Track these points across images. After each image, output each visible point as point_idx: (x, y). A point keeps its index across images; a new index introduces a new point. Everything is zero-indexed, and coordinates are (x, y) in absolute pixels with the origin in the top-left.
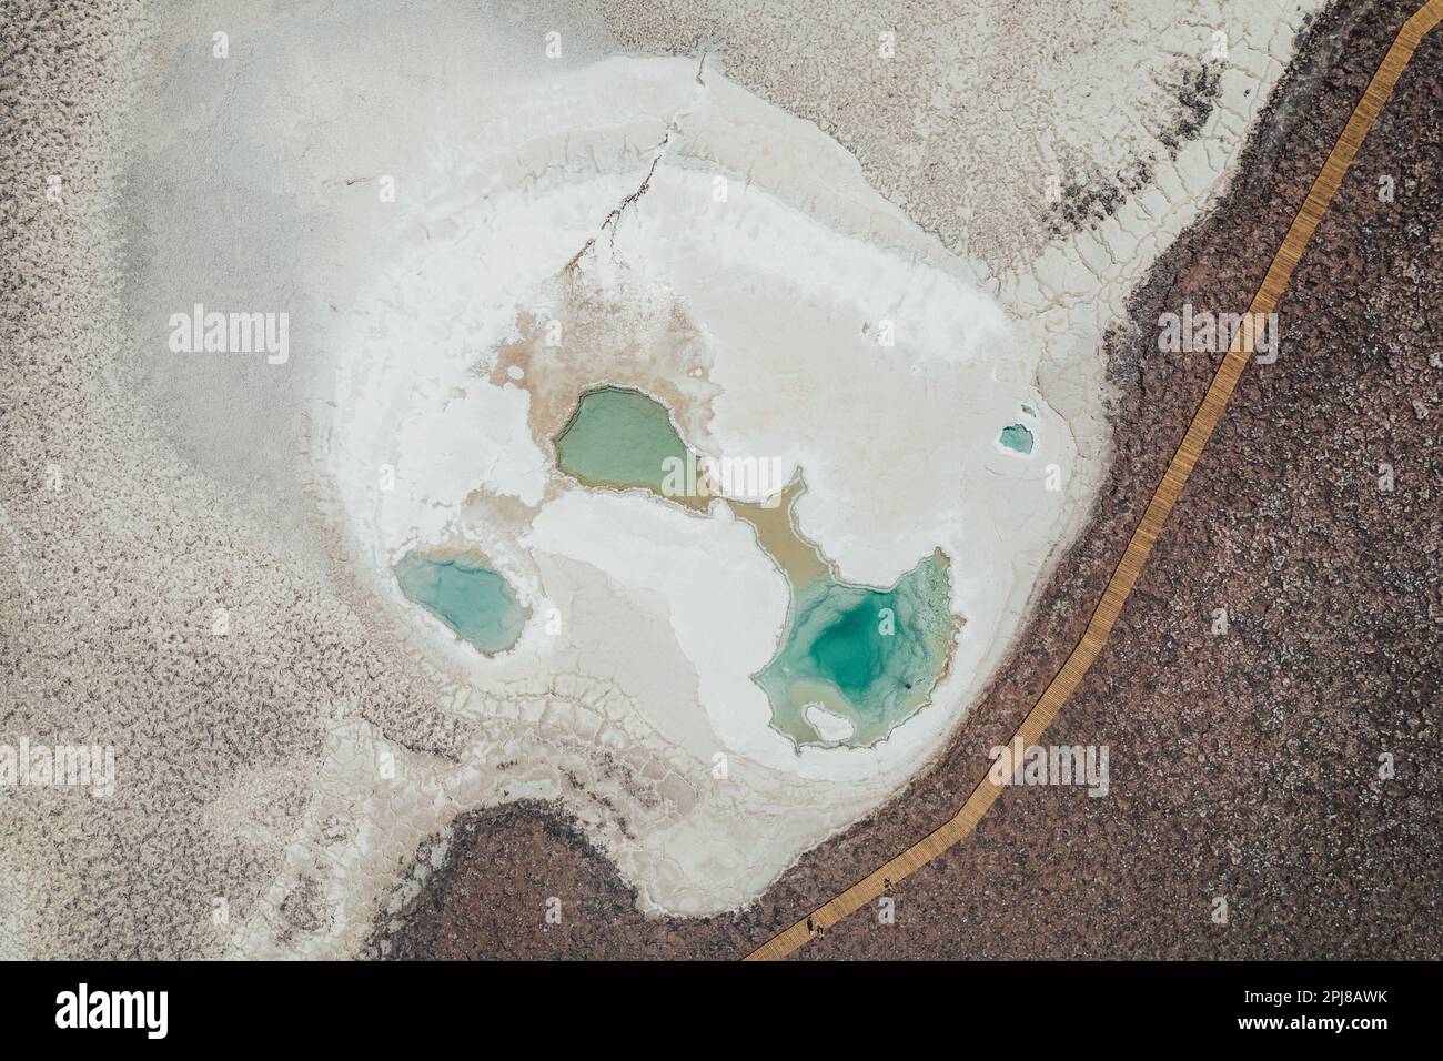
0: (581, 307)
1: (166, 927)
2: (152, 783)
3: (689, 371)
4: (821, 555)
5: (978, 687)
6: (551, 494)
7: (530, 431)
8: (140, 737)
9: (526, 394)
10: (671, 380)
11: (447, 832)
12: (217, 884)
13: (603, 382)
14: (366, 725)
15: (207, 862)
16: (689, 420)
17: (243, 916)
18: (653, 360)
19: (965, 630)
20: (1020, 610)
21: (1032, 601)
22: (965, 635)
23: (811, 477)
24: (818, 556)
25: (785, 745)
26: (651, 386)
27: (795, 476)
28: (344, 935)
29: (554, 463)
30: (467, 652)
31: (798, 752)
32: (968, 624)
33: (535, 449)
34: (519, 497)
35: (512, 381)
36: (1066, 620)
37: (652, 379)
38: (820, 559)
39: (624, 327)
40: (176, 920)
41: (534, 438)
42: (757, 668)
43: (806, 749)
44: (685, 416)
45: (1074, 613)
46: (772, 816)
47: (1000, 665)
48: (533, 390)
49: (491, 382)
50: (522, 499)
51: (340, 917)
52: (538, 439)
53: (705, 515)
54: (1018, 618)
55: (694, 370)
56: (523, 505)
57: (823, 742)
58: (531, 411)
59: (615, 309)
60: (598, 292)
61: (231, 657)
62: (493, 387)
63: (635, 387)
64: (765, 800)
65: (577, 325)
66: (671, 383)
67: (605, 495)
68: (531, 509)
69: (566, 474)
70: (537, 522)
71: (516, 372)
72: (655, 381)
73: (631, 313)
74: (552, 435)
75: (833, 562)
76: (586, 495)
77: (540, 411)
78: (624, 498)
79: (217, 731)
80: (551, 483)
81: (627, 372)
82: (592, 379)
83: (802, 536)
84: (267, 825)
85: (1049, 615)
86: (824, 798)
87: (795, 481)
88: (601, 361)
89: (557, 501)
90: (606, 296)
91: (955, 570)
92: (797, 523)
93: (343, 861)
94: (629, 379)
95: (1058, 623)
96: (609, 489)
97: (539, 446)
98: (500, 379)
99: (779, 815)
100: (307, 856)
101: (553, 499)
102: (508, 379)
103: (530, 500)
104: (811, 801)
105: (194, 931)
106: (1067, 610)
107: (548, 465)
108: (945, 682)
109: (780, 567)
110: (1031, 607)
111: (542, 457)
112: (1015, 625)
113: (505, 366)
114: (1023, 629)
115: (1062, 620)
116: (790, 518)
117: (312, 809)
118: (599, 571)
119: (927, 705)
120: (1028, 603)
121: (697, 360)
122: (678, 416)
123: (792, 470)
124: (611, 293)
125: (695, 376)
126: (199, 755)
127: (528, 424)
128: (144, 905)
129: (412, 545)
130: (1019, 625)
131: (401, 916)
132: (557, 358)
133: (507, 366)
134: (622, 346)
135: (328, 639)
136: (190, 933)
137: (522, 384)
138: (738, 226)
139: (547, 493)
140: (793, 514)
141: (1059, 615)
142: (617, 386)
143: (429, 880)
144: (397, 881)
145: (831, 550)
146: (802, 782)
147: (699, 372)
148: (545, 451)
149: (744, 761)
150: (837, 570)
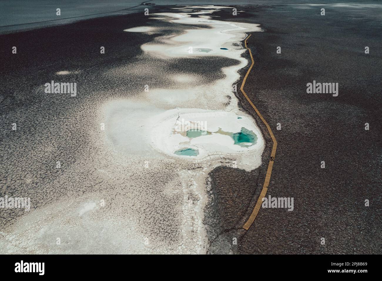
1: (167, 213)
2: (150, 193)
8: (144, 188)
11: (208, 176)
12: (173, 202)
14: (184, 170)
15: (169, 199)
17: (182, 204)
27: (219, 128)
28: (203, 198)
30: (192, 157)
31: (248, 148)
32: (253, 131)
34: (186, 141)
35: (176, 133)
40: (169, 211)
41: (184, 136)
48: (180, 133)
51: (200, 196)
58: (181, 135)
61: (155, 171)
68: (189, 142)
74: (186, 135)
78: (200, 137)
79: (158, 181)
84: (176, 189)
91: (246, 128)
93: (194, 188)
100: (187, 190)
101: (191, 140)
105: (174, 211)
109: (226, 135)
113: (174, 133)
117: (183, 184)
119: (258, 138)
126: (157, 185)
128: (160, 212)
129: (175, 150)
131: (211, 190)
135: (170, 163)
136: (173, 212)
137: (178, 133)
143: (211, 183)
144: (206, 186)
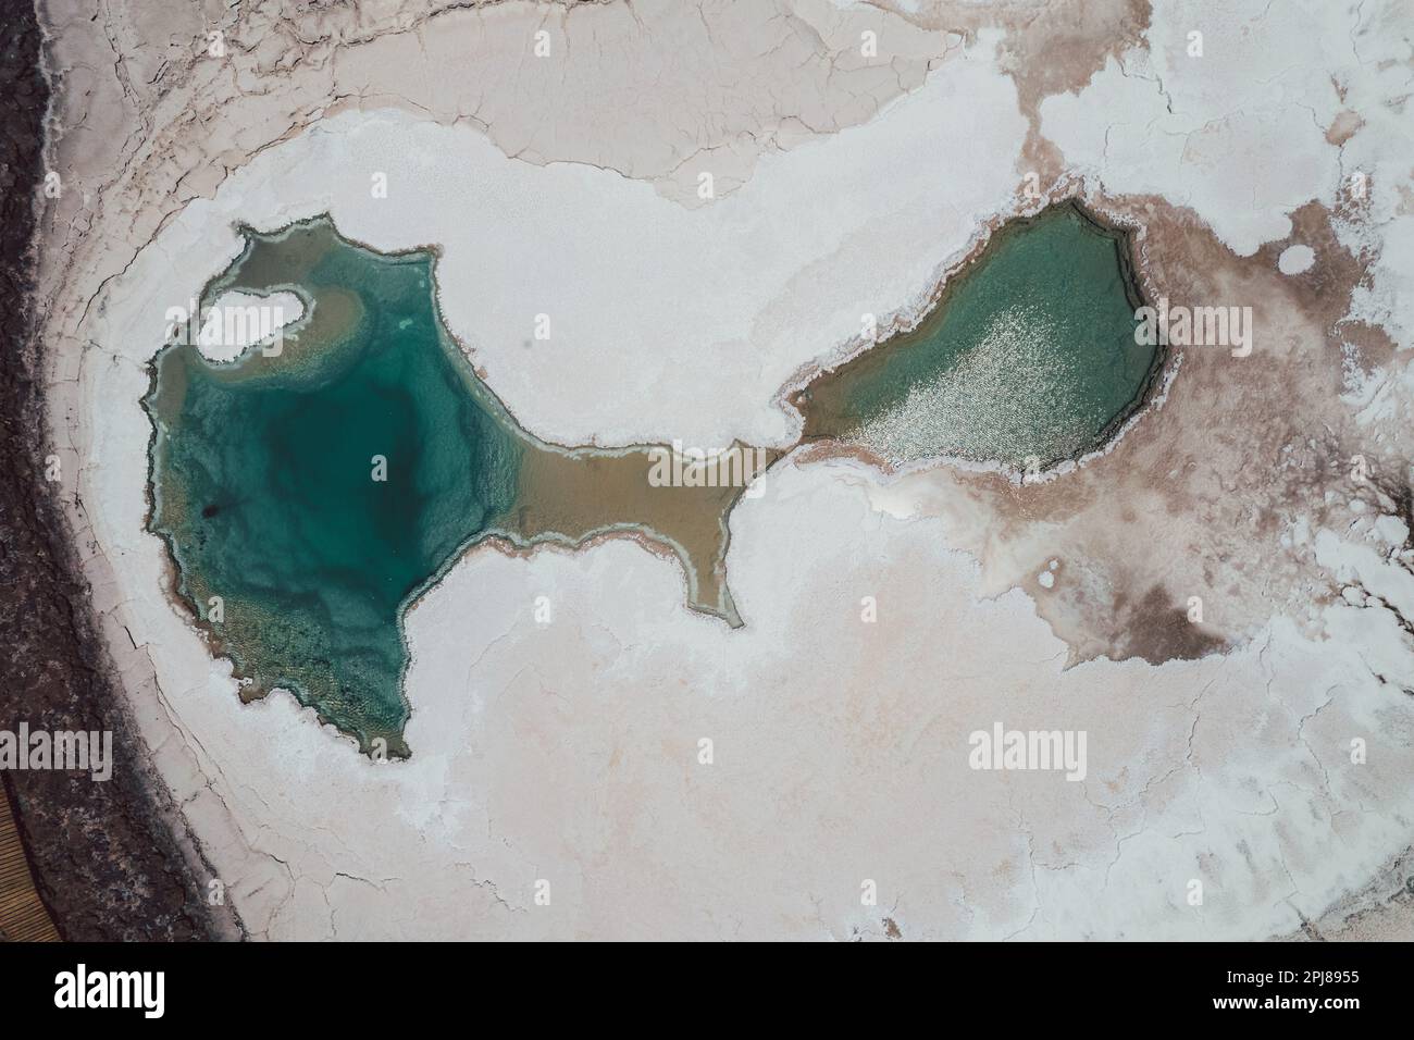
0: (1320, 464)
3: (1062, 565)
4: (557, 542)
5: (112, 633)
6: (1038, 151)
7: (1175, 204)
9: (1246, 248)
10: (1071, 521)
13: (1161, 400)
16: (976, 497)
18: (1129, 517)
19: (231, 688)
20: (188, 810)
21: (188, 846)
22: (219, 680)
23: (706, 633)
24: (557, 535)
25: (270, 217)
26: (1089, 477)
27: (732, 606)
29: (1088, 201)
31: (244, 229)
32: (235, 700)
33: (1136, 188)
34: (1077, 93)
35: (1287, 243)
36: (103, 884)
37: (1101, 490)
38: (549, 534)
39: (1225, 511)
41: (1158, 201)
42: (444, 273)
43: (237, 246)
44: (988, 496)
45: (103, 907)
46: (162, 94)
47: (121, 702)
48: (1243, 266)
49: (1314, 202)
50: (1068, 95)
52: (1150, 207)
53: (790, 390)
54: (179, 797)
55: (1057, 573)
56: (1056, 88)
57: (226, 289)
58: (1210, 232)
59: (1269, 519)
60: (1322, 517)
62: (1302, 200)
63: (1109, 447)
64: (202, 105)
65: (1292, 433)
66: (1064, 517)
67: (961, 245)
68: (1040, 95)
69: (1051, 206)
70: (1008, 90)
71: (1298, 260)
72: (1091, 490)
73: (1241, 544)
74: (1141, 236)
75: (526, 552)
76: (988, 212)
77: (1195, 246)
78: (930, 272)
80: (1055, 167)
81: (1146, 457)
82: (1181, 385)
83: (617, 533)
85: (137, 859)
86: (124, 211)
87: (721, 598)
88: (1199, 427)
89: (1016, 152)
90: (1304, 521)
91: (345, 750)
92: (645, 542)
94: (1131, 448)
95: (108, 865)
96: (967, 260)
97: (1136, 199)
98: (1310, 223)
99: (155, 105)
101: (1026, 149)
102: (1297, 236)
103: (1054, 106)
104: (138, 183)
106: (119, 899)
107: (1092, 188)
108: (165, 582)
109: (593, 453)
110: (179, 835)
111: (1114, 190)
112: (171, 783)
113: (1324, 251)
114: (152, 792)
115: (108, 875)
116: (662, 538)
118: (836, 129)
119: (149, 517)
120: (190, 834)
121: (1068, 591)
122: (998, 483)
123: (745, 610)
124: (1301, 536)
125: (1045, 567)
127: (1190, 211)
130: (162, 787)
132: (1265, 352)
133: (1321, 254)
134: (1199, 484)
137: (1267, 256)
138: (1243, 848)
139: (1044, 146)
140: (666, 549)
141: (123, 875)
142: (1135, 419)
145: (549, 563)
146: (183, 193)
147: (1047, 580)
148: (1120, 203)
149: (300, 119)
150: (507, 548)
